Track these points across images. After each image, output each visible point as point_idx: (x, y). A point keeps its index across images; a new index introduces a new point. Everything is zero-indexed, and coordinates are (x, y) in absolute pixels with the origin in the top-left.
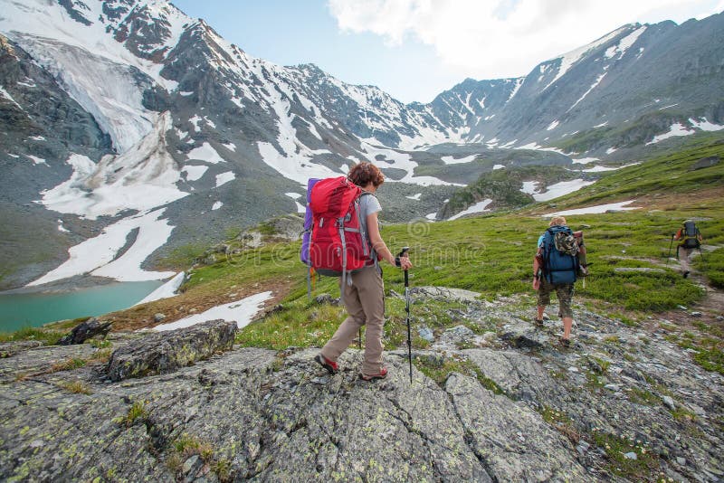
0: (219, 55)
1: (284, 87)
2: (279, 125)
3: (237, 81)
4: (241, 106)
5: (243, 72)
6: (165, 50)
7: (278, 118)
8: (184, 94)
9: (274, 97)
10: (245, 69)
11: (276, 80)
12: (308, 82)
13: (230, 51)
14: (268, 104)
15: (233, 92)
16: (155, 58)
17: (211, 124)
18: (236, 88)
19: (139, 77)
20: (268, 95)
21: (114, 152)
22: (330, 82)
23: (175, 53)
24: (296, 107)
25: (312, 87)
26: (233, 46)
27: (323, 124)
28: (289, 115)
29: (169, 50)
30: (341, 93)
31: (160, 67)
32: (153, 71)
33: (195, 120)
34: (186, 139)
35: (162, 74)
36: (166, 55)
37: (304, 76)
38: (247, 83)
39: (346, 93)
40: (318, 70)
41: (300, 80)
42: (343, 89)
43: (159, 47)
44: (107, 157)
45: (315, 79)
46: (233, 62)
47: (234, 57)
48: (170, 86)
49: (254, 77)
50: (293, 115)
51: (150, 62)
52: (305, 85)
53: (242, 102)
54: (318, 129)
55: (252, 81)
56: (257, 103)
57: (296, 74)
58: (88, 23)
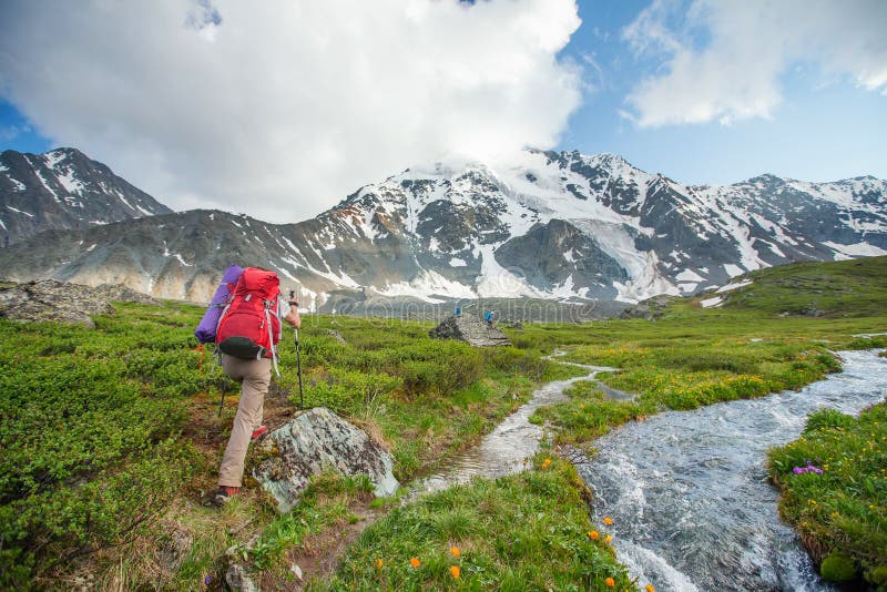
0: (680, 200)
1: (739, 213)
2: (740, 249)
3: (698, 218)
4: (706, 239)
5: (701, 209)
6: (638, 205)
7: (738, 243)
8: (660, 236)
9: (732, 225)
10: (700, 206)
11: (731, 208)
12: (762, 196)
13: (685, 194)
14: (727, 233)
15: (698, 229)
16: (633, 213)
17: (686, 256)
18: (698, 225)
19: (630, 230)
20: (726, 224)
21: (630, 279)
22: (792, 189)
23: (645, 207)
24: (755, 230)
25: (768, 199)
26: (688, 188)
27: (786, 241)
28: (749, 239)
29: (641, 205)
30: (810, 198)
31: (638, 219)
32: (635, 222)
33: (674, 254)
34: (672, 267)
35: (642, 224)
36: (639, 209)
37: (757, 189)
38: (705, 218)
39: (816, 195)
40: (774, 179)
41: (752, 195)
42: (812, 193)
43: (634, 204)
44: (628, 282)
45: (772, 189)
46: (690, 203)
47: (690, 198)
48: (649, 232)
49: (710, 211)
50: (753, 239)
51: (630, 217)
52: (759, 199)
53: (706, 235)
54: (780, 246)
55: (708, 215)
56: (719, 234)
57: (747, 190)
58: (585, 198)
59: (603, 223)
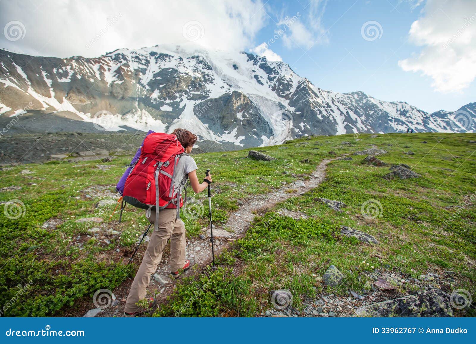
0: (313, 95)
1: (342, 108)
2: (337, 127)
3: (320, 106)
4: (321, 119)
5: (323, 102)
6: (290, 94)
7: (337, 124)
8: (297, 113)
9: (337, 113)
10: (323, 100)
11: (338, 104)
12: (356, 102)
13: (317, 91)
14: (333, 117)
15: (318, 112)
16: (286, 97)
17: (308, 126)
18: (319, 110)
19: (281, 106)
20: (333, 112)
21: (273, 135)
22: (370, 101)
23: (294, 95)
24: (348, 119)
25: (358, 104)
26: (319, 89)
27: (361, 127)
28: (343, 123)
29: (292, 94)
30: (377, 108)
31: (288, 101)
32: (285, 103)
33: (302, 124)
34: (298, 132)
35: (289, 104)
36: (290, 96)
37: (354, 98)
38: (324, 107)
39: (381, 107)
40: (363, 94)
41: (351, 101)
42: (379, 105)
43: (288, 92)
44: (271, 137)
45: (361, 99)
46: (318, 97)
47: (319, 94)
48: (292, 109)
49: (327, 104)
50: (346, 123)
51: (284, 99)
52: (354, 104)
53: (322, 117)
54: (358, 129)
55: (326, 106)
56: (328, 117)
57: (349, 97)
58: (263, 84)
59: (267, 100)
